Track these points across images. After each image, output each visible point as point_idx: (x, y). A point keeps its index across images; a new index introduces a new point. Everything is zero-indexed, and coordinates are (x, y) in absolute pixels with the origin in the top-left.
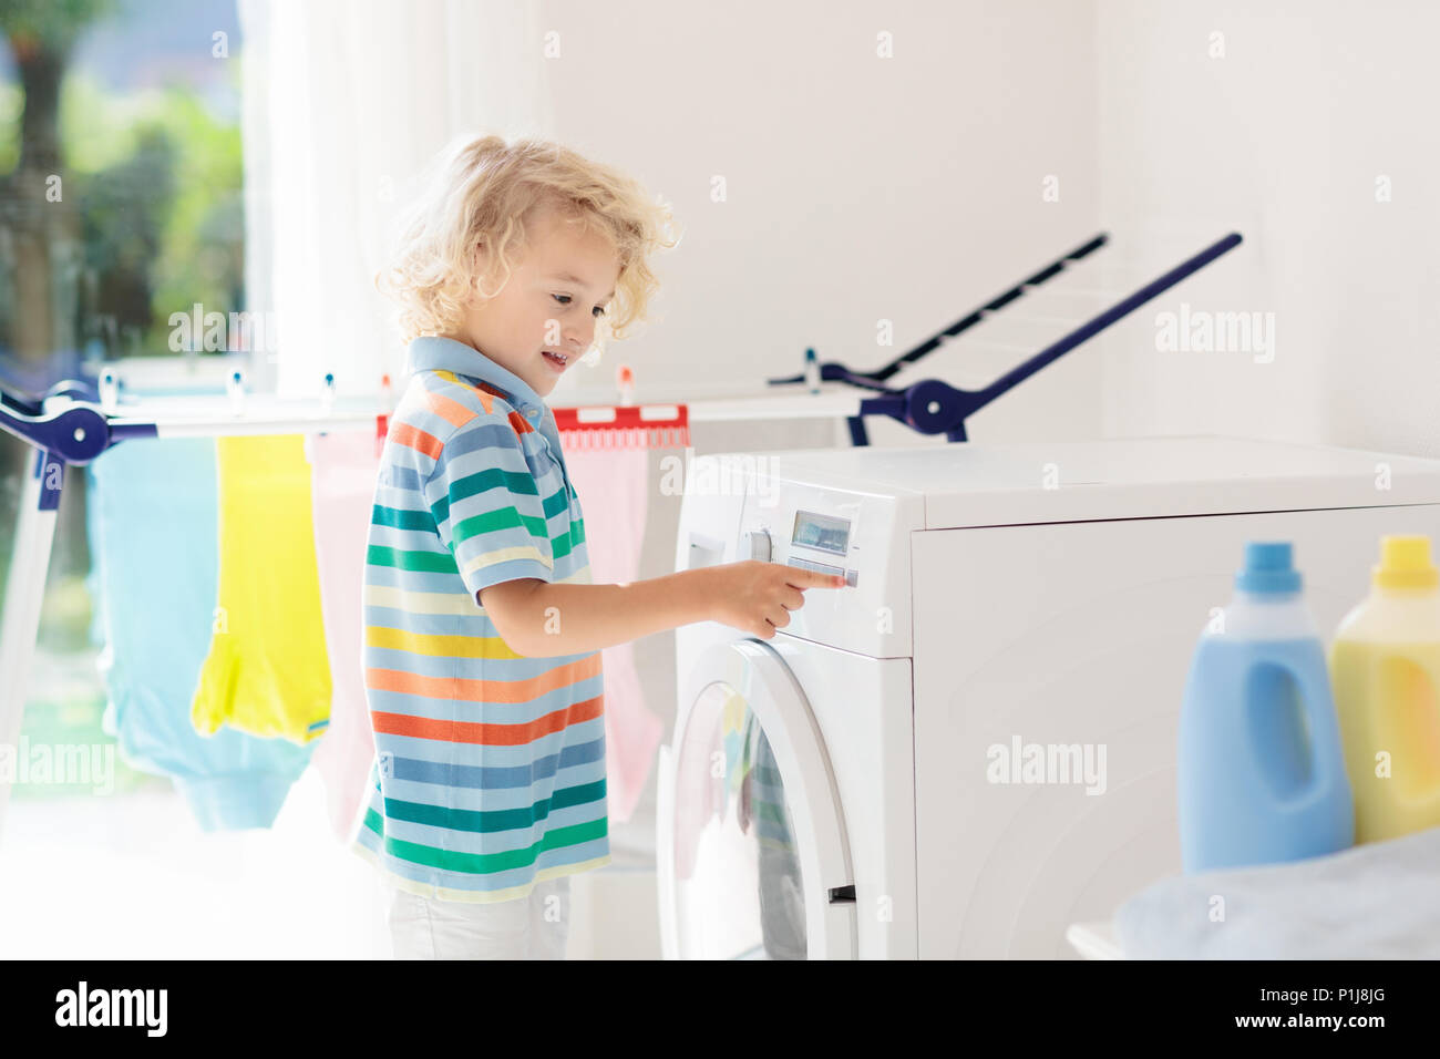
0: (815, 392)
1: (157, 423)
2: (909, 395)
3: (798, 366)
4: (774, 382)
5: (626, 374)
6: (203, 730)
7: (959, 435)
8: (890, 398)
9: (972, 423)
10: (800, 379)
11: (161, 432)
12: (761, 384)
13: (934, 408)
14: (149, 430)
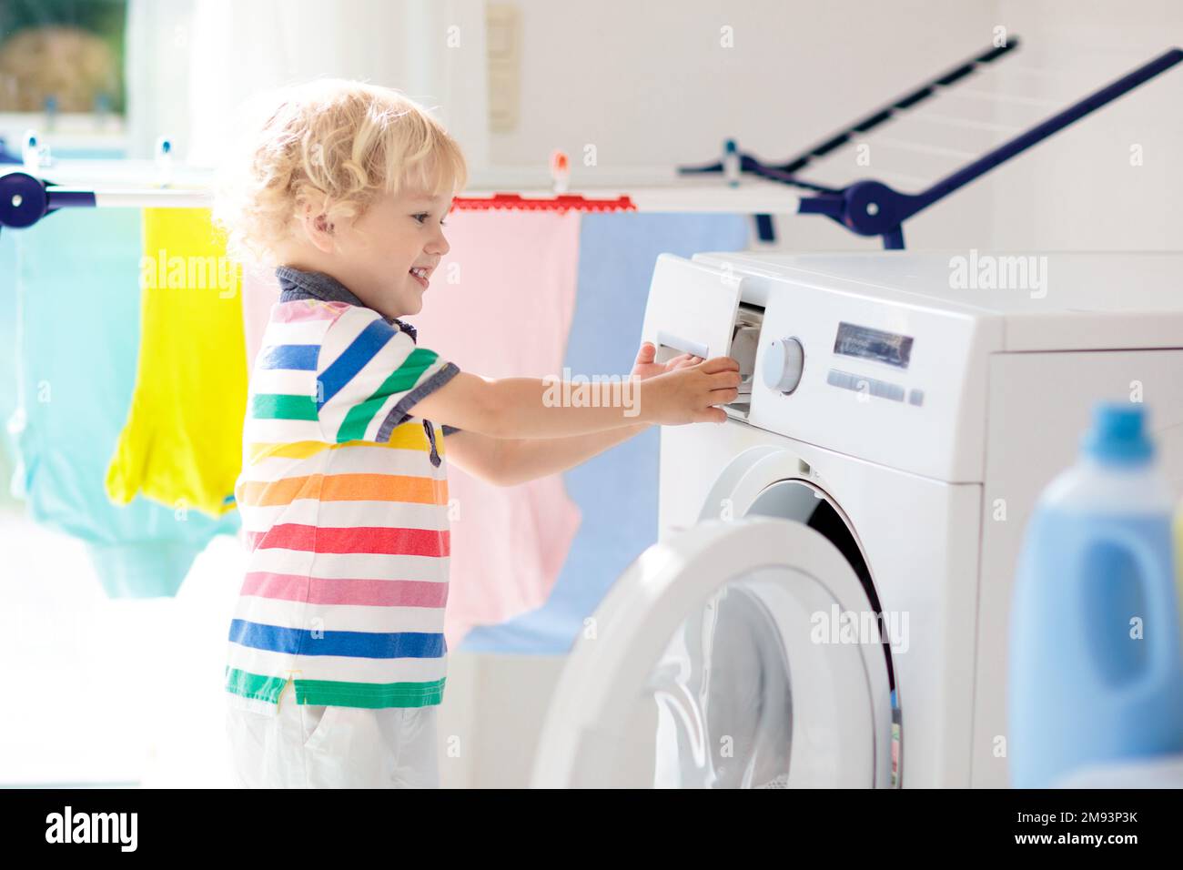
0: (734, 184)
1: (96, 192)
2: (848, 195)
3: (714, 154)
4: (686, 171)
5: (562, 161)
6: (118, 499)
7: (895, 241)
8: (828, 197)
9: (911, 227)
10: (718, 168)
11: (99, 201)
12: (670, 173)
13: (872, 209)
14: (87, 198)
